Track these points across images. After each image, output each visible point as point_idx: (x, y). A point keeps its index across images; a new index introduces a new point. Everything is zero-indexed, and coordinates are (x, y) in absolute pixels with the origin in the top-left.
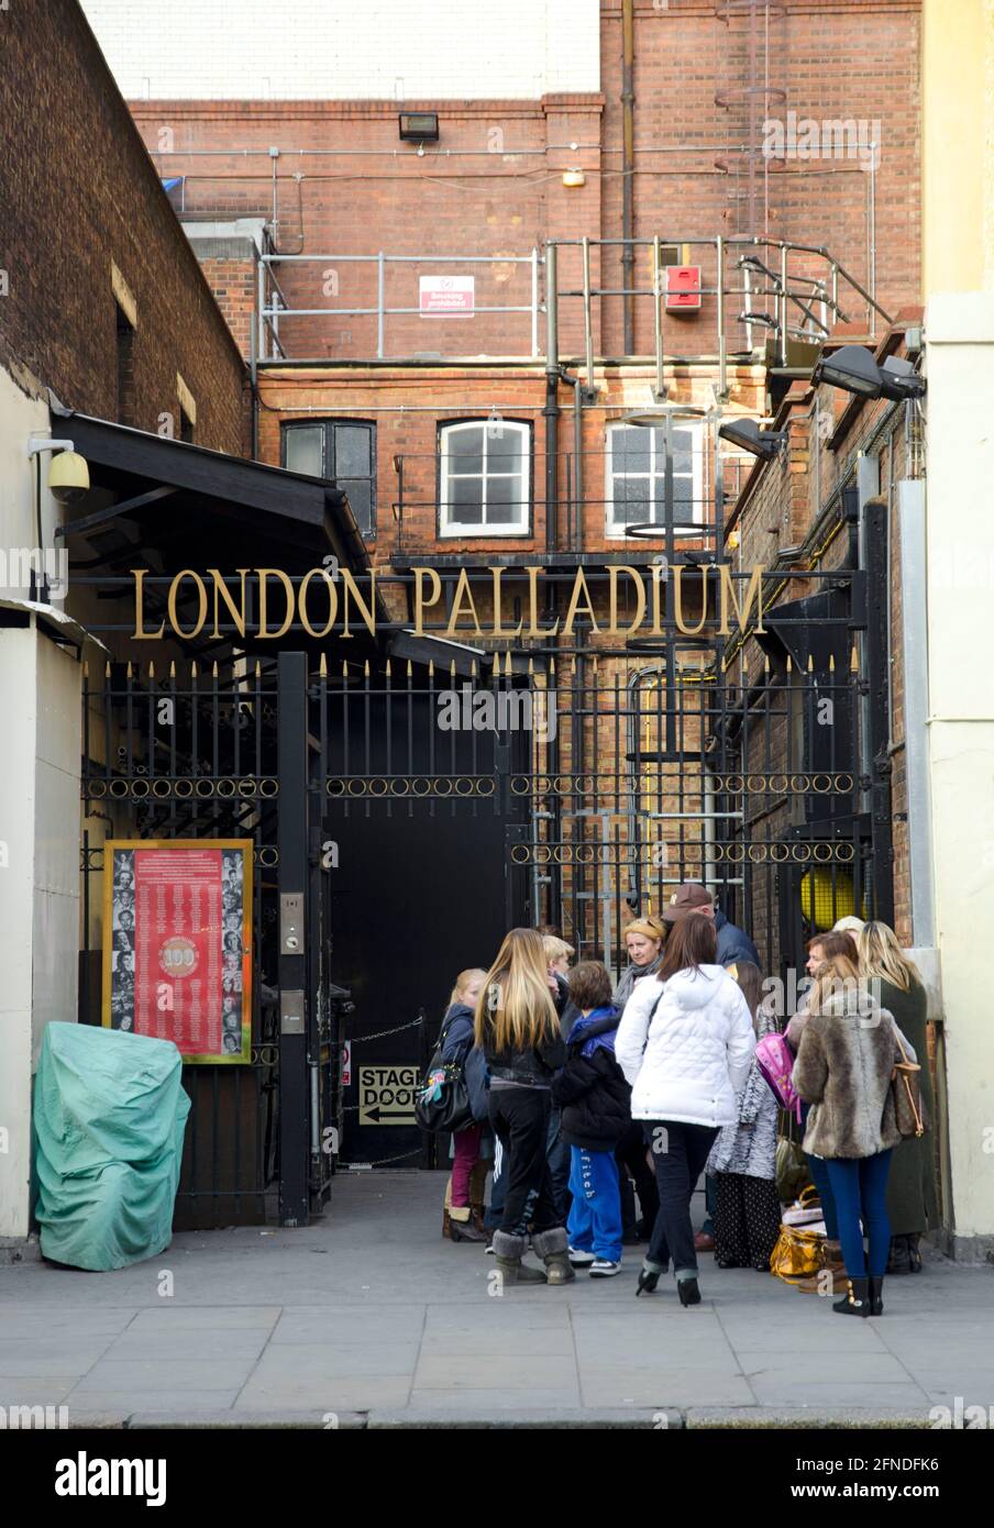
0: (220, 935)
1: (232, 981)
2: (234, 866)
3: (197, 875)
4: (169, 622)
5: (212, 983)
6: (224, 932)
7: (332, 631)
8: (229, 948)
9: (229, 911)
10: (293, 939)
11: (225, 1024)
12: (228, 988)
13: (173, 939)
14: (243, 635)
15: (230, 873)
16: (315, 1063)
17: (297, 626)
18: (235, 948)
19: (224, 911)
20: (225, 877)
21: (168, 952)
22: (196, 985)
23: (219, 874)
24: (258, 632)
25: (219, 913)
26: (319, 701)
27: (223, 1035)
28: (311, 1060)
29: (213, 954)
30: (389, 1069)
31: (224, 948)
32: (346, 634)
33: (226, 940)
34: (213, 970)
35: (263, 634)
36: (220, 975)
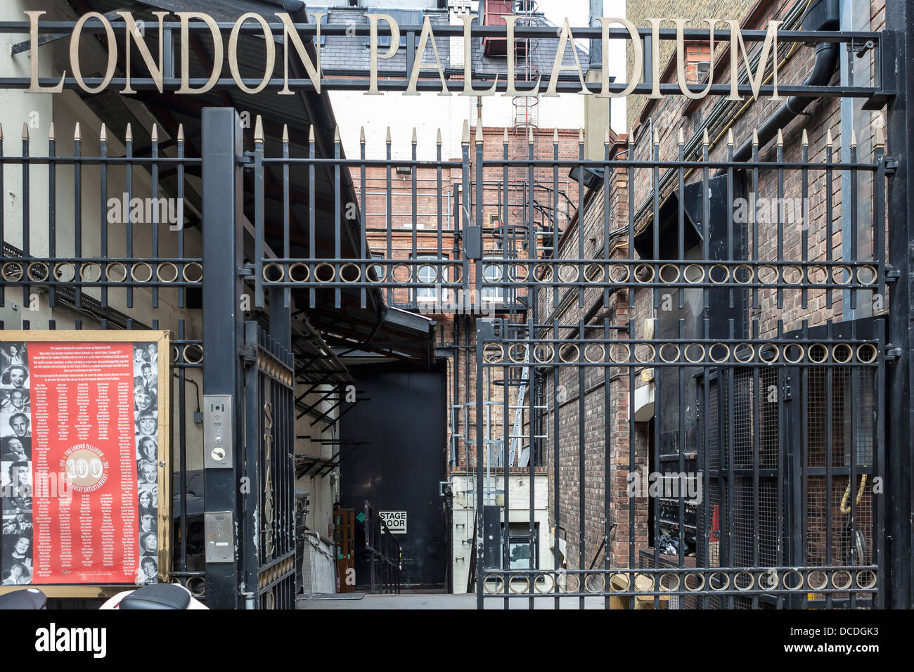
0: (132, 441)
1: (150, 496)
2: (148, 359)
3: (104, 370)
4: (70, 74)
5: (127, 498)
6: (138, 438)
7: (268, 87)
8: (145, 457)
9: (143, 413)
10: (221, 450)
11: (143, 545)
12: (145, 505)
13: (76, 447)
14: (161, 92)
15: (143, 367)
16: (250, 594)
17: (226, 81)
18: (152, 456)
19: (136, 414)
20: (137, 372)
21: (70, 462)
22: (106, 501)
23: (130, 370)
24: (178, 87)
25: (131, 415)
26: (252, 170)
27: (141, 558)
28: (246, 590)
29: (126, 464)
30: (391, 513)
31: (138, 456)
32: (286, 91)
33: (141, 447)
34: (126, 483)
35: (185, 89)
36: (135, 489)
